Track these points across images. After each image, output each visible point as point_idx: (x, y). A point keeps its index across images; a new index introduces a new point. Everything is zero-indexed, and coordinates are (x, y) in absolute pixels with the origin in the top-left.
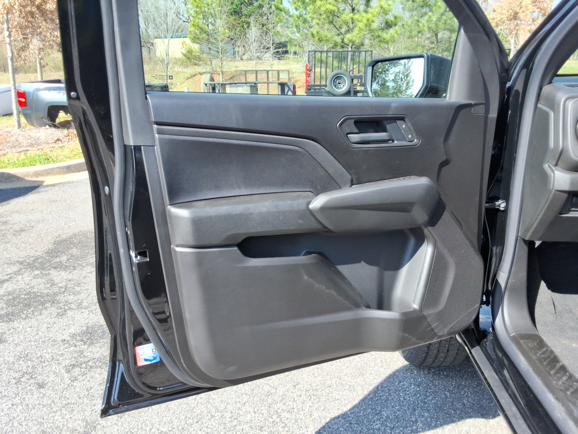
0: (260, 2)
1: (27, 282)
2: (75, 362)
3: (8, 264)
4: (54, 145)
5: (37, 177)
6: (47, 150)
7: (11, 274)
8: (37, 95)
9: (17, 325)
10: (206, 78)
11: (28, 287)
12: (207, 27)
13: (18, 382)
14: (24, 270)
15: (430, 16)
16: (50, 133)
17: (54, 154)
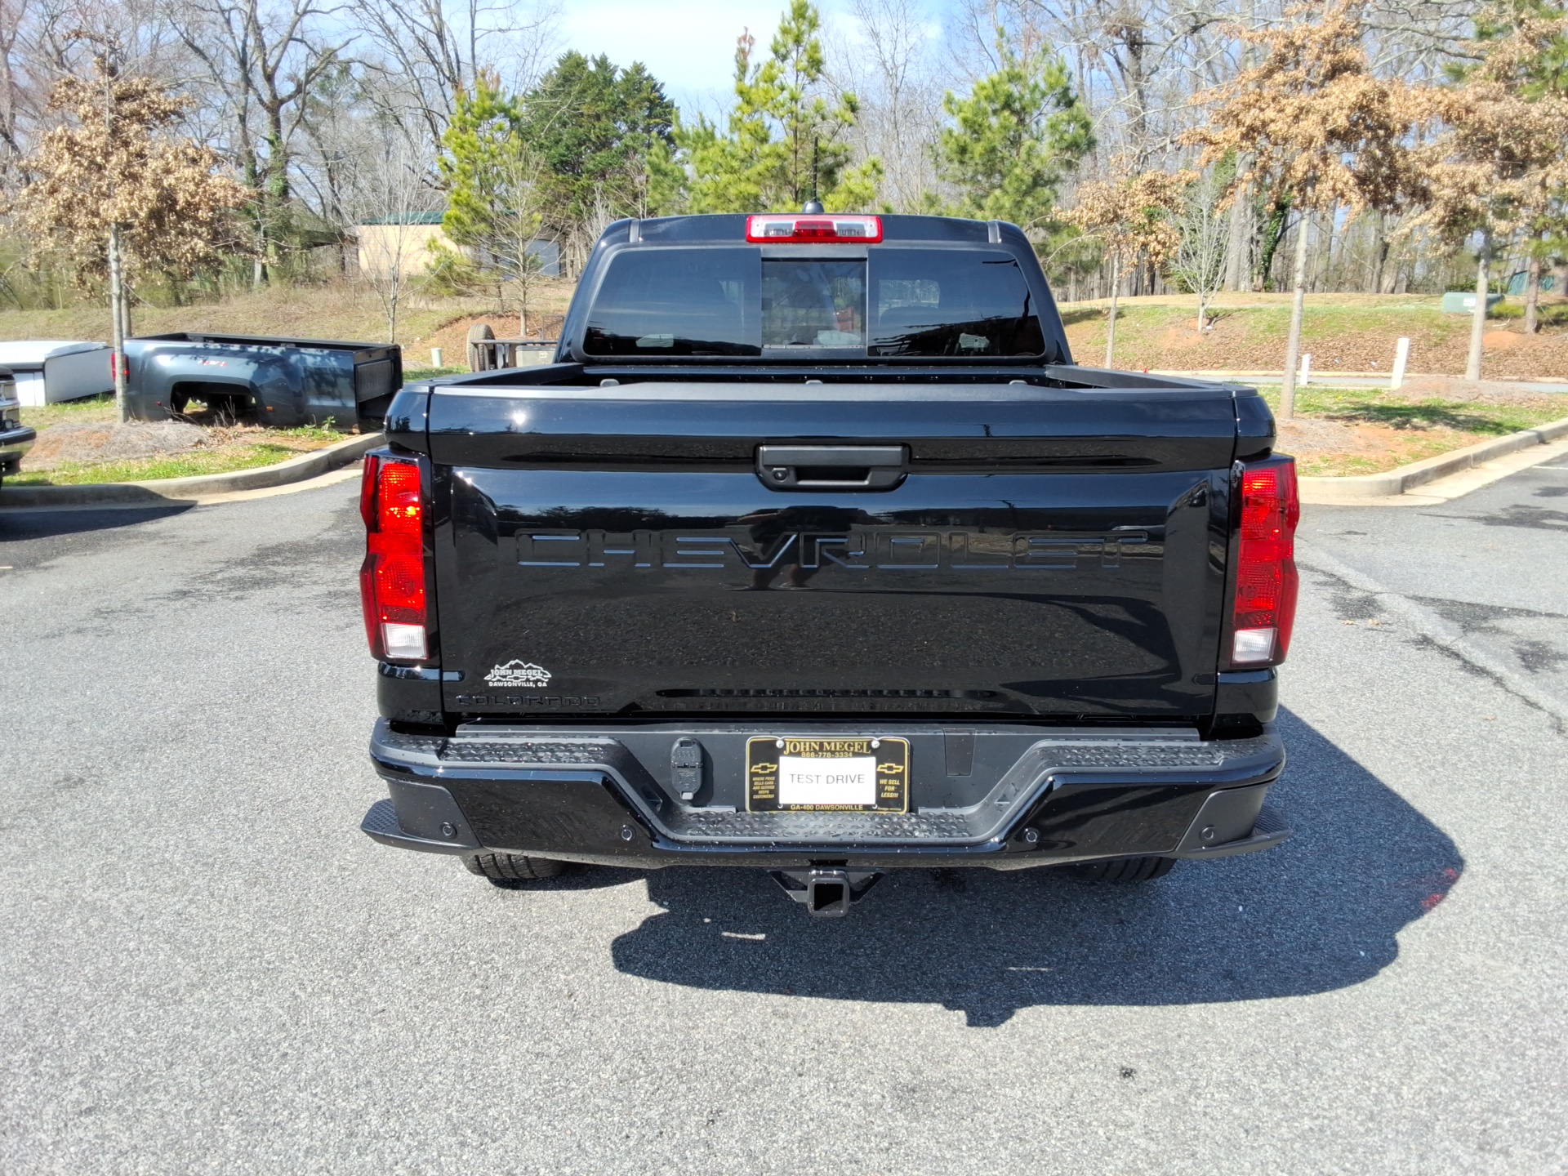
0: (627, 139)
1: (244, 572)
3: (210, 563)
4: (196, 449)
5: (182, 495)
6: (187, 456)
7: (219, 568)
8: (150, 364)
10: (475, 332)
11: (248, 574)
12: (488, 207)
14: (234, 566)
15: (997, 199)
16: (183, 430)
17: (202, 462)
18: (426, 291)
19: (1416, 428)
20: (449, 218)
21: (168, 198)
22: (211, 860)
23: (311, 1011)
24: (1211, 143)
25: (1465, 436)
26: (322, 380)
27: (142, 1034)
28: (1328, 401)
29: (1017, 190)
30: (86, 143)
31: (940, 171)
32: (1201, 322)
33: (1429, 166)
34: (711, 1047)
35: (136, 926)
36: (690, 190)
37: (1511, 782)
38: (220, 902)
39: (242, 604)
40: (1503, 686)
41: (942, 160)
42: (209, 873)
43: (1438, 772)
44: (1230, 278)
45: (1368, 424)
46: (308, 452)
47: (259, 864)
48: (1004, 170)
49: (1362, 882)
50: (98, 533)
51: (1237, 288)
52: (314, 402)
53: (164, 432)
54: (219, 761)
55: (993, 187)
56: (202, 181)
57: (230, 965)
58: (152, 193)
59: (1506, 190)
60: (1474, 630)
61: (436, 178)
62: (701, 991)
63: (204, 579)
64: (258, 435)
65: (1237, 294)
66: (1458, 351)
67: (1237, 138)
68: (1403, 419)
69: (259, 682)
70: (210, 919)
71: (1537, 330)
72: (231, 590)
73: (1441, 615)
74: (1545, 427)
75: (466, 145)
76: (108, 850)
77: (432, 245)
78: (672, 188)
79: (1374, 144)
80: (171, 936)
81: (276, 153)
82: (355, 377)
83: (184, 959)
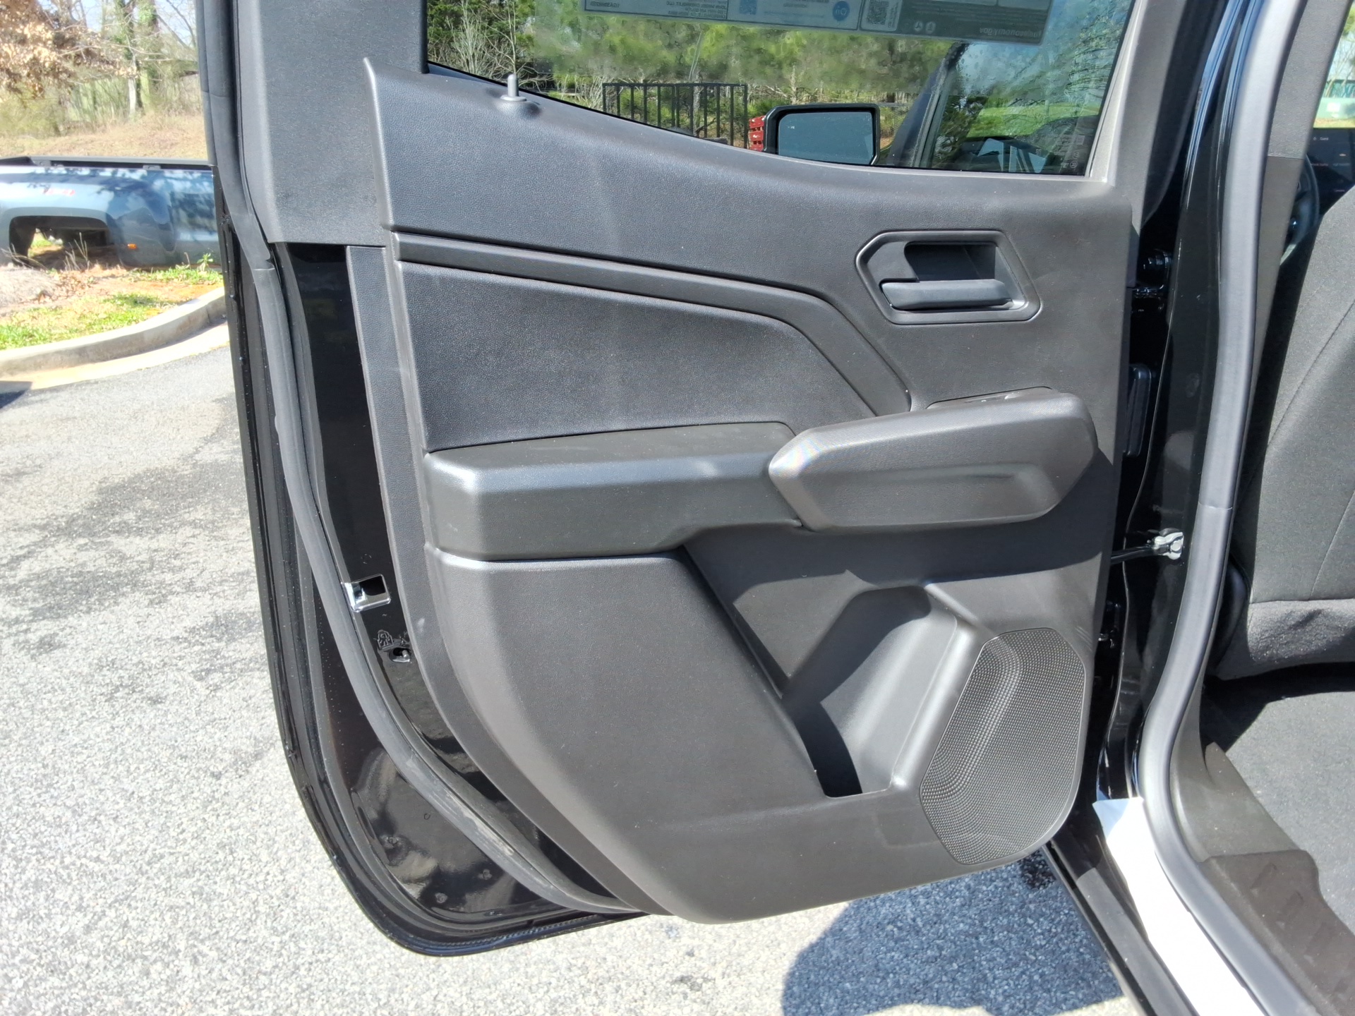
1: (68, 557)
2: (208, 666)
3: (15, 530)
4: (36, 305)
5: (12, 374)
6: (23, 315)
7: (28, 546)
9: (76, 622)
11: (73, 564)
13: (110, 698)
14: (53, 539)
16: (22, 278)
17: (42, 324)
26: (193, 209)
46: (180, 303)
52: (185, 236)
64: (119, 281)
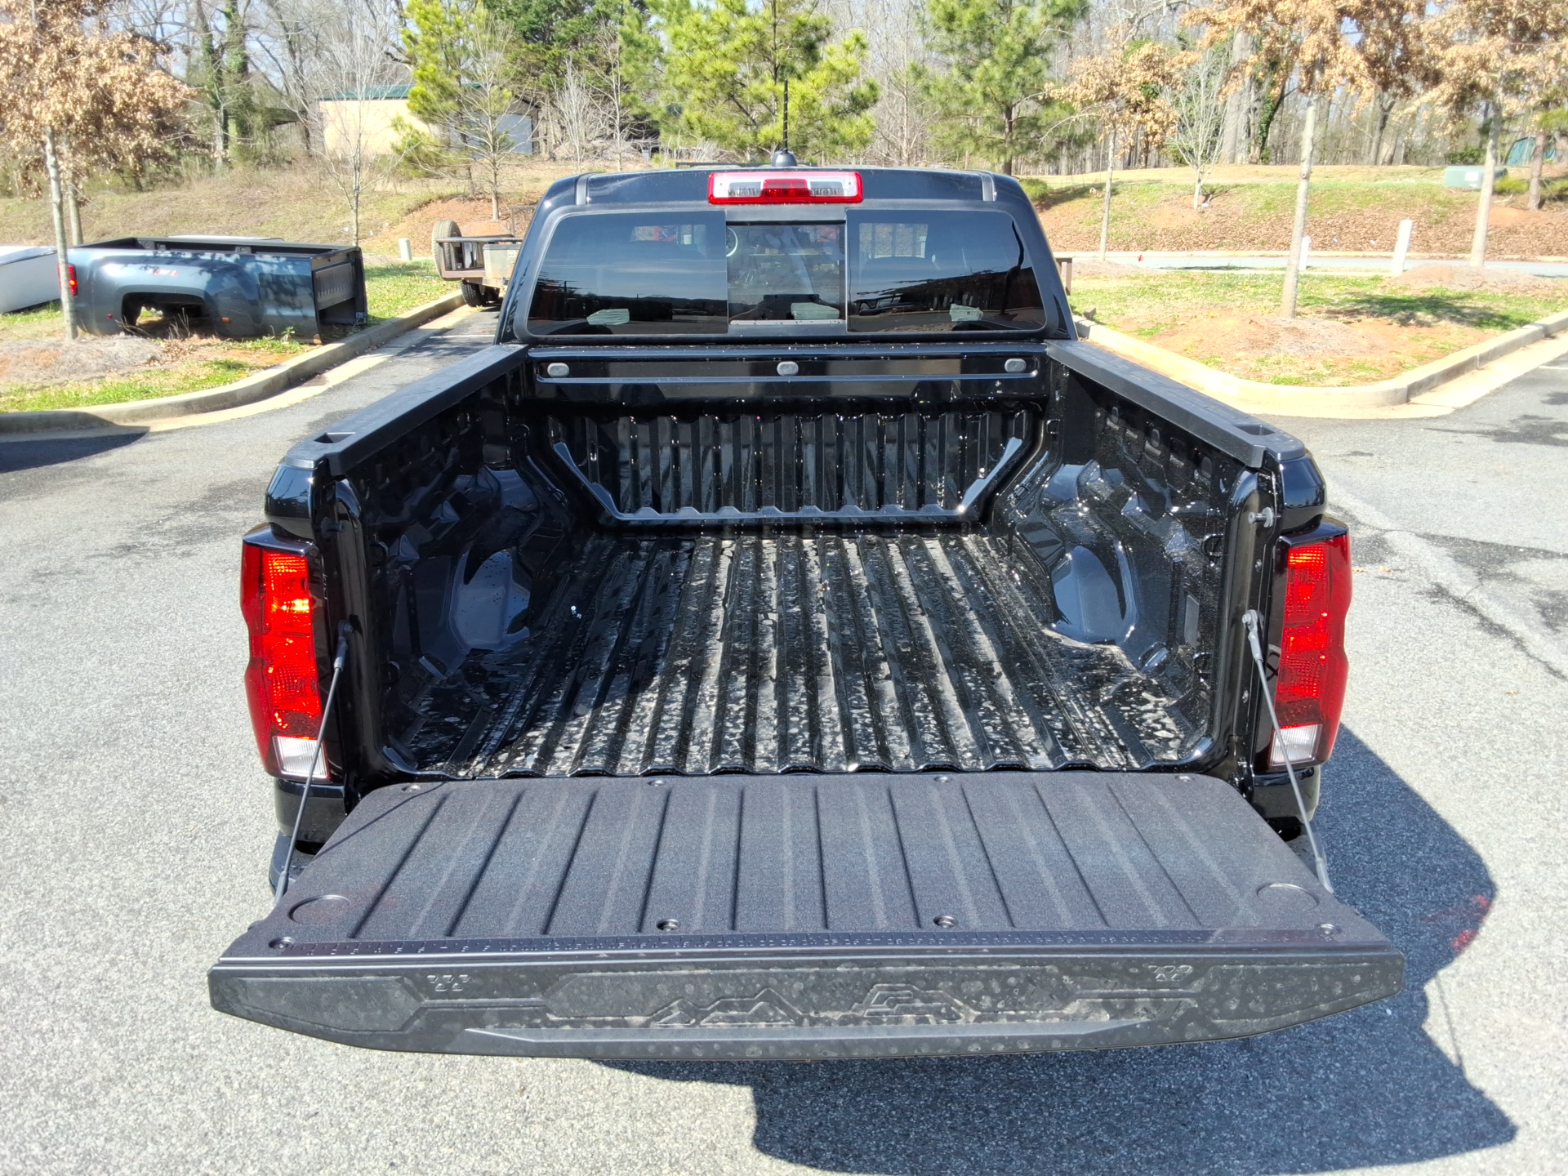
0: (599, 5)
1: (193, 520)
3: (157, 508)
4: (148, 367)
5: (134, 420)
6: (139, 376)
7: (168, 515)
8: (98, 274)
10: (441, 231)
11: (197, 523)
12: (454, 82)
14: (183, 512)
15: (986, 69)
16: (134, 345)
17: (154, 382)
18: (394, 172)
19: (1421, 324)
20: (414, 95)
21: (104, 100)
22: (136, 906)
23: (237, 1116)
24: (1215, 23)
25: (1471, 332)
26: (279, 289)
27: (49, 1150)
28: (1328, 292)
29: (1008, 60)
30: (13, 39)
31: (928, 40)
32: (1197, 199)
33: (1444, 48)
34: (677, 1162)
35: (51, 998)
36: (666, 62)
37: (1538, 776)
38: (145, 963)
39: (188, 562)
40: (1523, 649)
41: (930, 29)
42: (134, 924)
43: (1460, 765)
44: (1226, 151)
45: (1371, 320)
46: (265, 368)
47: (189, 910)
48: (994, 38)
49: (1385, 913)
50: (43, 470)
51: (1233, 160)
52: (271, 311)
53: (114, 350)
54: (152, 772)
55: (982, 57)
56: (139, 80)
57: (151, 1050)
58: (85, 94)
59: (1518, 66)
60: (1490, 577)
61: (400, 50)
62: (667, 1083)
63: (151, 529)
64: (208, 350)
65: (1233, 167)
66: (1459, 229)
67: (1243, 18)
68: (1408, 312)
69: (201, 664)
70: (131, 987)
71: (1541, 205)
72: (178, 543)
73: (1455, 558)
74: (1551, 319)
75: (430, 16)
76: (27, 893)
77: (397, 124)
78: (646, 60)
79: (1386, 25)
80: (89, 1011)
81: (233, 26)
82: (314, 284)
83: (101, 1043)
